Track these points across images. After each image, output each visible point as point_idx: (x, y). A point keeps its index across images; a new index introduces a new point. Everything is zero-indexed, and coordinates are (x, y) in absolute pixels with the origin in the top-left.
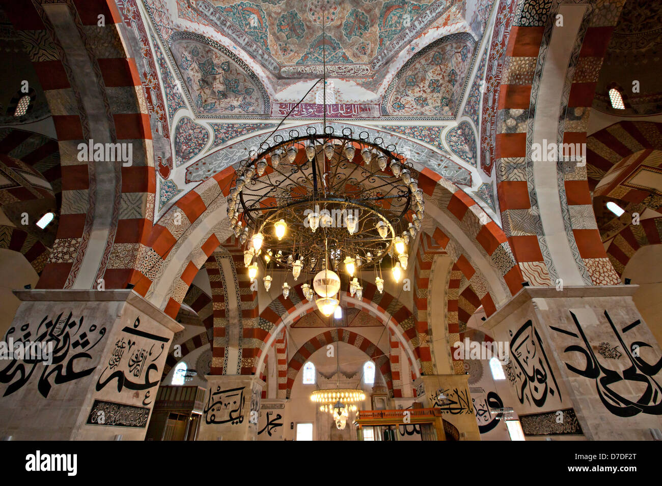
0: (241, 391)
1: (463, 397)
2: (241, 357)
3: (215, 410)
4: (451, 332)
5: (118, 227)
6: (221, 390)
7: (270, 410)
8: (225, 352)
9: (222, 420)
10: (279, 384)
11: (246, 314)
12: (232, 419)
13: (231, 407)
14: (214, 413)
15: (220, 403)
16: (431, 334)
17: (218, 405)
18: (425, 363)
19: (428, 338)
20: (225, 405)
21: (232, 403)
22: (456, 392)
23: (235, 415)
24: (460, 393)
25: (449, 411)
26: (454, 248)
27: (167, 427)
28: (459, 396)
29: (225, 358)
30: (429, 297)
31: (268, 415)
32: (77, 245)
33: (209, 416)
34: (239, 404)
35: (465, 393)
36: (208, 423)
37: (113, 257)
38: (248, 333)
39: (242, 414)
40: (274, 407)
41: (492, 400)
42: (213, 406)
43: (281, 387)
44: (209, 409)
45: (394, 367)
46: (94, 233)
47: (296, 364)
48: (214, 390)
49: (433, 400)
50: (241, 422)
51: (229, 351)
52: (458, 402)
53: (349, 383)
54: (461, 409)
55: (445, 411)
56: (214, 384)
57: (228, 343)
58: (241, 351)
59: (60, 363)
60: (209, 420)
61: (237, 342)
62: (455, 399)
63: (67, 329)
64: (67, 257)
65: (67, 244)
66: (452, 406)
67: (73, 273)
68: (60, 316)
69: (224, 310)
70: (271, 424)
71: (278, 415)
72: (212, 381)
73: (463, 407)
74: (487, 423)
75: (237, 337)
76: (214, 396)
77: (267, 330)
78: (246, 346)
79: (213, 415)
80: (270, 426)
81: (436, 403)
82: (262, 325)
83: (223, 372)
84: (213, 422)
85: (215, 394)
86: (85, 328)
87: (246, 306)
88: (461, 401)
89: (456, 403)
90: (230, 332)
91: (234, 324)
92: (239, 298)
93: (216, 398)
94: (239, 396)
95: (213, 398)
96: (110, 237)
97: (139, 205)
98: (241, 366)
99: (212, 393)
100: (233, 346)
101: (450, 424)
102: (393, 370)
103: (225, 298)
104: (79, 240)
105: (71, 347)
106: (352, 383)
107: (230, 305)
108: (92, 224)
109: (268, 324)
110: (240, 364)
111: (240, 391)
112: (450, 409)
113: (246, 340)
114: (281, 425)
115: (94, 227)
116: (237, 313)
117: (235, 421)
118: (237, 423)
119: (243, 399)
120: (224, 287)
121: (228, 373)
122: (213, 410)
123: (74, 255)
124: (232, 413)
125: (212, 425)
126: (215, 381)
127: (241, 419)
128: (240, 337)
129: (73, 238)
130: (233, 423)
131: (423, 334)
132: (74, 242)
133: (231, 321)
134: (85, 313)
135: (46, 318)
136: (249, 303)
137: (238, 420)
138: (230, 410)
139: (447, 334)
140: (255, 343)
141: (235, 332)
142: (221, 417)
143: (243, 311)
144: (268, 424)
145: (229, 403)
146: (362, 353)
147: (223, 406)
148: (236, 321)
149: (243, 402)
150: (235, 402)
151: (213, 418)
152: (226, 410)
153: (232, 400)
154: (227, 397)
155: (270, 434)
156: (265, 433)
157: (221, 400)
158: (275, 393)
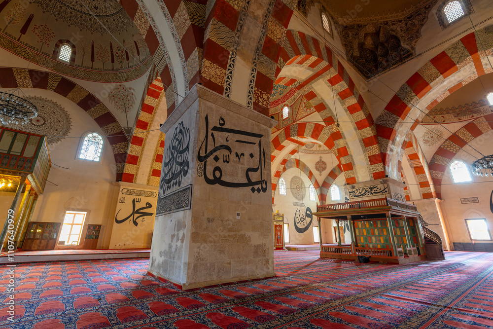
2: (253, 85)
3: (221, 160)
6: (226, 126)
7: (138, 197)
8: (230, 61)
9: (236, 182)
12: (250, 183)
13: (247, 162)
14: (217, 164)
15: (228, 148)
17: (226, 152)
20: (237, 155)
21: (246, 155)
29: (228, 73)
31: (134, 202)
33: (210, 169)
34: (258, 159)
36: (208, 181)
39: (265, 177)
40: (143, 194)
41: (308, 212)
42: (215, 150)
44: (207, 156)
48: (214, 122)
50: (264, 190)
51: (237, 64)
56: (212, 109)
58: (255, 74)
60: (211, 177)
61: (252, 55)
70: (137, 212)
71: (147, 203)
72: (209, 104)
74: (304, 227)
75: (254, 45)
76: (216, 133)
78: (263, 71)
79: (217, 169)
80: (136, 215)
83: (225, 96)
84: (217, 181)
85: (215, 129)
90: (244, 28)
91: (255, 18)
93: (219, 137)
94: (256, 147)
95: (212, 135)
98: (254, 100)
99: (211, 126)
110: (252, 95)
111: (257, 140)
114: (150, 214)
117: (256, 187)
118: (259, 190)
119: (263, 154)
121: (232, 100)
122: (216, 159)
124: (250, 173)
125: (217, 187)
126: (213, 106)
127: (264, 186)
128: (258, 49)
130: (253, 190)
133: (253, 7)
137: (259, 186)
138: (246, 167)
142: (231, 175)
144: (134, 213)
145: (243, 154)
147: (233, 157)
148: (261, 13)
149: (263, 158)
150: (252, 156)
151: (218, 174)
152: (240, 166)
153: (247, 150)
154: (237, 141)
155: (136, 224)
156: (129, 222)
157: (229, 144)
158: (146, 178)
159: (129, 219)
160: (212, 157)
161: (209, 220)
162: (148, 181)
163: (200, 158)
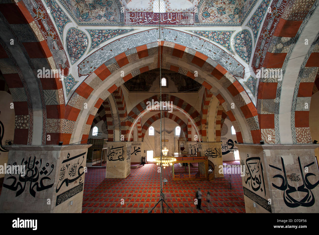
0: (122, 148)
1: (218, 151)
2: (121, 134)
3: (112, 155)
4: (217, 124)
5: (47, 109)
6: (114, 148)
8: (114, 132)
10: (139, 136)
11: (121, 116)
12: (119, 159)
13: (119, 154)
14: (111, 157)
16: (208, 125)
18: (203, 137)
19: (206, 126)
20: (116, 153)
21: (119, 153)
22: (216, 149)
23: (120, 157)
24: (217, 149)
25: (211, 156)
26: (227, 106)
27: (93, 154)
28: (216, 150)
29: (114, 134)
30: (209, 109)
31: (134, 147)
32: (28, 119)
33: (110, 158)
34: (122, 153)
35: (219, 150)
36: (109, 160)
37: (48, 126)
38: (123, 124)
39: (124, 157)
40: (137, 144)
41: (229, 142)
43: (139, 137)
45: (189, 129)
46: (35, 113)
47: (146, 128)
48: (111, 148)
49: (205, 152)
50: (123, 160)
51: (115, 132)
52: (216, 153)
53: (169, 135)
54: (217, 156)
55: (210, 156)
56: (110, 145)
57: (114, 127)
58: (121, 131)
59: (37, 182)
60: (110, 159)
61: (118, 128)
62: (215, 152)
63: (35, 165)
64: (24, 125)
65: (22, 118)
66: (213, 155)
67: (30, 135)
68: (30, 158)
69: (111, 114)
70: (136, 151)
71: (139, 148)
72: (110, 144)
73: (217, 155)
74: (226, 151)
75: (118, 125)
77: (132, 122)
78: (123, 130)
79: (112, 157)
80: (136, 152)
81: (206, 153)
82: (129, 120)
83: (114, 140)
85: (111, 149)
86: (44, 165)
87: (121, 112)
88: (217, 153)
89: (215, 153)
90: (115, 123)
91: (116, 120)
92: (118, 109)
93: (112, 151)
94: (122, 150)
95: (110, 151)
96: (44, 115)
97: (55, 97)
99: (110, 149)
100: (116, 129)
101: (211, 162)
102: (188, 130)
103: (111, 109)
104: (28, 116)
105: (40, 174)
106: (170, 135)
107: (113, 112)
108: (32, 108)
109: (132, 119)
112: (212, 156)
113: (122, 127)
114: (140, 151)
115: (33, 109)
116: (117, 115)
117: (121, 160)
118: (122, 160)
119: (123, 151)
120: (109, 104)
121: (116, 140)
122: (111, 155)
123: (28, 125)
125: (112, 161)
126: (111, 144)
127: (123, 159)
129: (24, 115)
130: (120, 160)
131: (204, 125)
132: (25, 117)
133: (115, 119)
134: (42, 157)
135: (23, 160)
136: (122, 111)
138: (118, 156)
139: (215, 125)
140: (127, 128)
141: (117, 123)
142: (115, 158)
143: (120, 114)
144: (135, 151)
145: (118, 153)
146: (175, 122)
147: (115, 154)
148: (117, 119)
149: (123, 152)
150: (120, 153)
151: (111, 159)
152: (117, 156)
153: (119, 152)
154: (116, 150)
155: (136, 155)
156: (134, 154)
157: (114, 152)
158: (137, 139)
159: (134, 153)
160: (110, 156)
161: (110, 167)
162: (138, 140)
163: (108, 156)
